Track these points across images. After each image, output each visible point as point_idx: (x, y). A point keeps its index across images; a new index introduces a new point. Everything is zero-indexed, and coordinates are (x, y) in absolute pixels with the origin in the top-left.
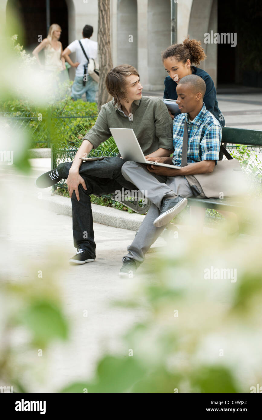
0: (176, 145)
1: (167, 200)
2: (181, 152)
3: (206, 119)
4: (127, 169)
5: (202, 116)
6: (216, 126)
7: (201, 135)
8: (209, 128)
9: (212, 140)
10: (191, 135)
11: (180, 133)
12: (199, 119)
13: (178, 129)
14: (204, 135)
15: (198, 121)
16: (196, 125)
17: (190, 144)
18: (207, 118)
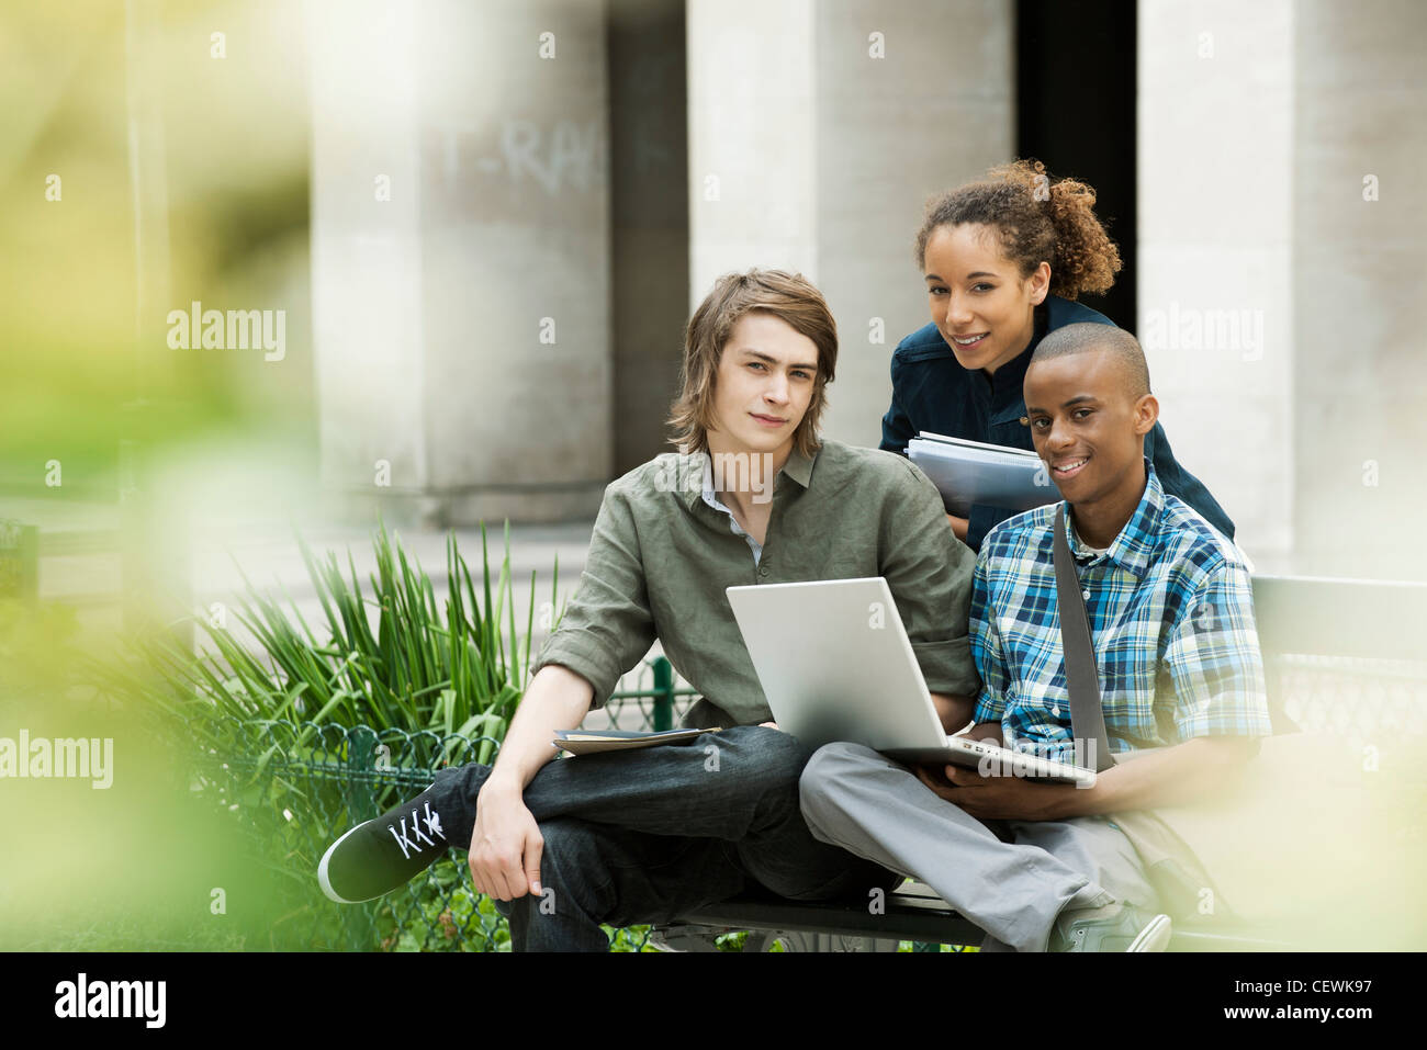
0: (1025, 666)
1: (1079, 927)
2: (1056, 698)
3: (1174, 537)
4: (842, 781)
5: (1153, 522)
6: (1233, 567)
7: (1161, 616)
8: (1200, 576)
9: (1227, 634)
10: (1099, 615)
11: (1033, 610)
12: (1138, 539)
13: (1021, 588)
14: (1174, 614)
15: (1133, 549)
16: (1125, 567)
17: (1102, 659)
18: (1175, 534)
